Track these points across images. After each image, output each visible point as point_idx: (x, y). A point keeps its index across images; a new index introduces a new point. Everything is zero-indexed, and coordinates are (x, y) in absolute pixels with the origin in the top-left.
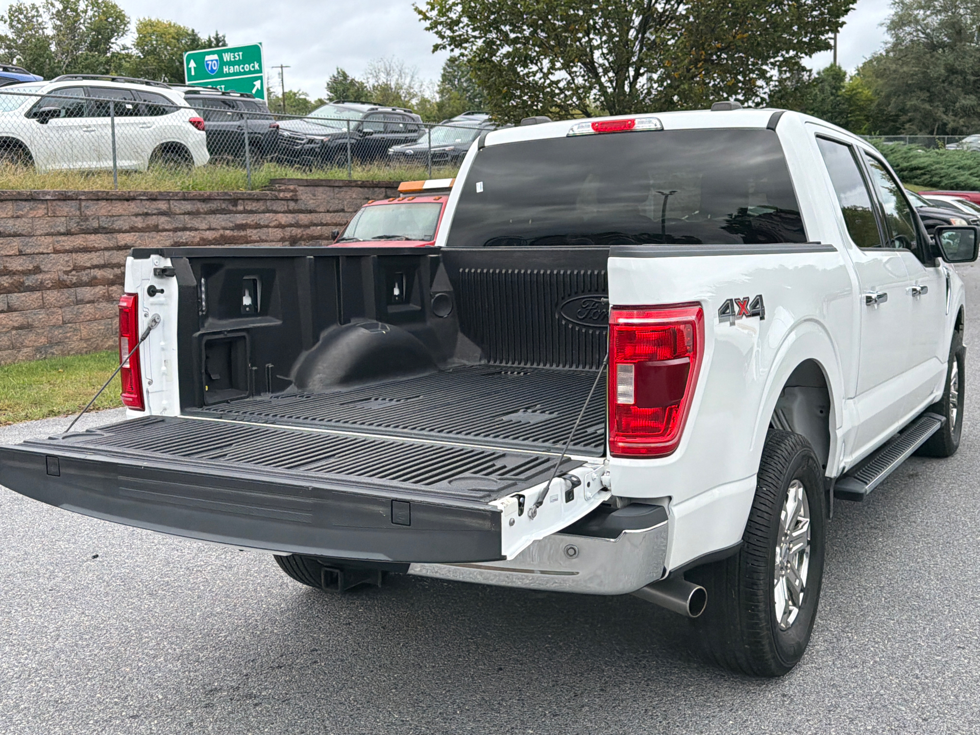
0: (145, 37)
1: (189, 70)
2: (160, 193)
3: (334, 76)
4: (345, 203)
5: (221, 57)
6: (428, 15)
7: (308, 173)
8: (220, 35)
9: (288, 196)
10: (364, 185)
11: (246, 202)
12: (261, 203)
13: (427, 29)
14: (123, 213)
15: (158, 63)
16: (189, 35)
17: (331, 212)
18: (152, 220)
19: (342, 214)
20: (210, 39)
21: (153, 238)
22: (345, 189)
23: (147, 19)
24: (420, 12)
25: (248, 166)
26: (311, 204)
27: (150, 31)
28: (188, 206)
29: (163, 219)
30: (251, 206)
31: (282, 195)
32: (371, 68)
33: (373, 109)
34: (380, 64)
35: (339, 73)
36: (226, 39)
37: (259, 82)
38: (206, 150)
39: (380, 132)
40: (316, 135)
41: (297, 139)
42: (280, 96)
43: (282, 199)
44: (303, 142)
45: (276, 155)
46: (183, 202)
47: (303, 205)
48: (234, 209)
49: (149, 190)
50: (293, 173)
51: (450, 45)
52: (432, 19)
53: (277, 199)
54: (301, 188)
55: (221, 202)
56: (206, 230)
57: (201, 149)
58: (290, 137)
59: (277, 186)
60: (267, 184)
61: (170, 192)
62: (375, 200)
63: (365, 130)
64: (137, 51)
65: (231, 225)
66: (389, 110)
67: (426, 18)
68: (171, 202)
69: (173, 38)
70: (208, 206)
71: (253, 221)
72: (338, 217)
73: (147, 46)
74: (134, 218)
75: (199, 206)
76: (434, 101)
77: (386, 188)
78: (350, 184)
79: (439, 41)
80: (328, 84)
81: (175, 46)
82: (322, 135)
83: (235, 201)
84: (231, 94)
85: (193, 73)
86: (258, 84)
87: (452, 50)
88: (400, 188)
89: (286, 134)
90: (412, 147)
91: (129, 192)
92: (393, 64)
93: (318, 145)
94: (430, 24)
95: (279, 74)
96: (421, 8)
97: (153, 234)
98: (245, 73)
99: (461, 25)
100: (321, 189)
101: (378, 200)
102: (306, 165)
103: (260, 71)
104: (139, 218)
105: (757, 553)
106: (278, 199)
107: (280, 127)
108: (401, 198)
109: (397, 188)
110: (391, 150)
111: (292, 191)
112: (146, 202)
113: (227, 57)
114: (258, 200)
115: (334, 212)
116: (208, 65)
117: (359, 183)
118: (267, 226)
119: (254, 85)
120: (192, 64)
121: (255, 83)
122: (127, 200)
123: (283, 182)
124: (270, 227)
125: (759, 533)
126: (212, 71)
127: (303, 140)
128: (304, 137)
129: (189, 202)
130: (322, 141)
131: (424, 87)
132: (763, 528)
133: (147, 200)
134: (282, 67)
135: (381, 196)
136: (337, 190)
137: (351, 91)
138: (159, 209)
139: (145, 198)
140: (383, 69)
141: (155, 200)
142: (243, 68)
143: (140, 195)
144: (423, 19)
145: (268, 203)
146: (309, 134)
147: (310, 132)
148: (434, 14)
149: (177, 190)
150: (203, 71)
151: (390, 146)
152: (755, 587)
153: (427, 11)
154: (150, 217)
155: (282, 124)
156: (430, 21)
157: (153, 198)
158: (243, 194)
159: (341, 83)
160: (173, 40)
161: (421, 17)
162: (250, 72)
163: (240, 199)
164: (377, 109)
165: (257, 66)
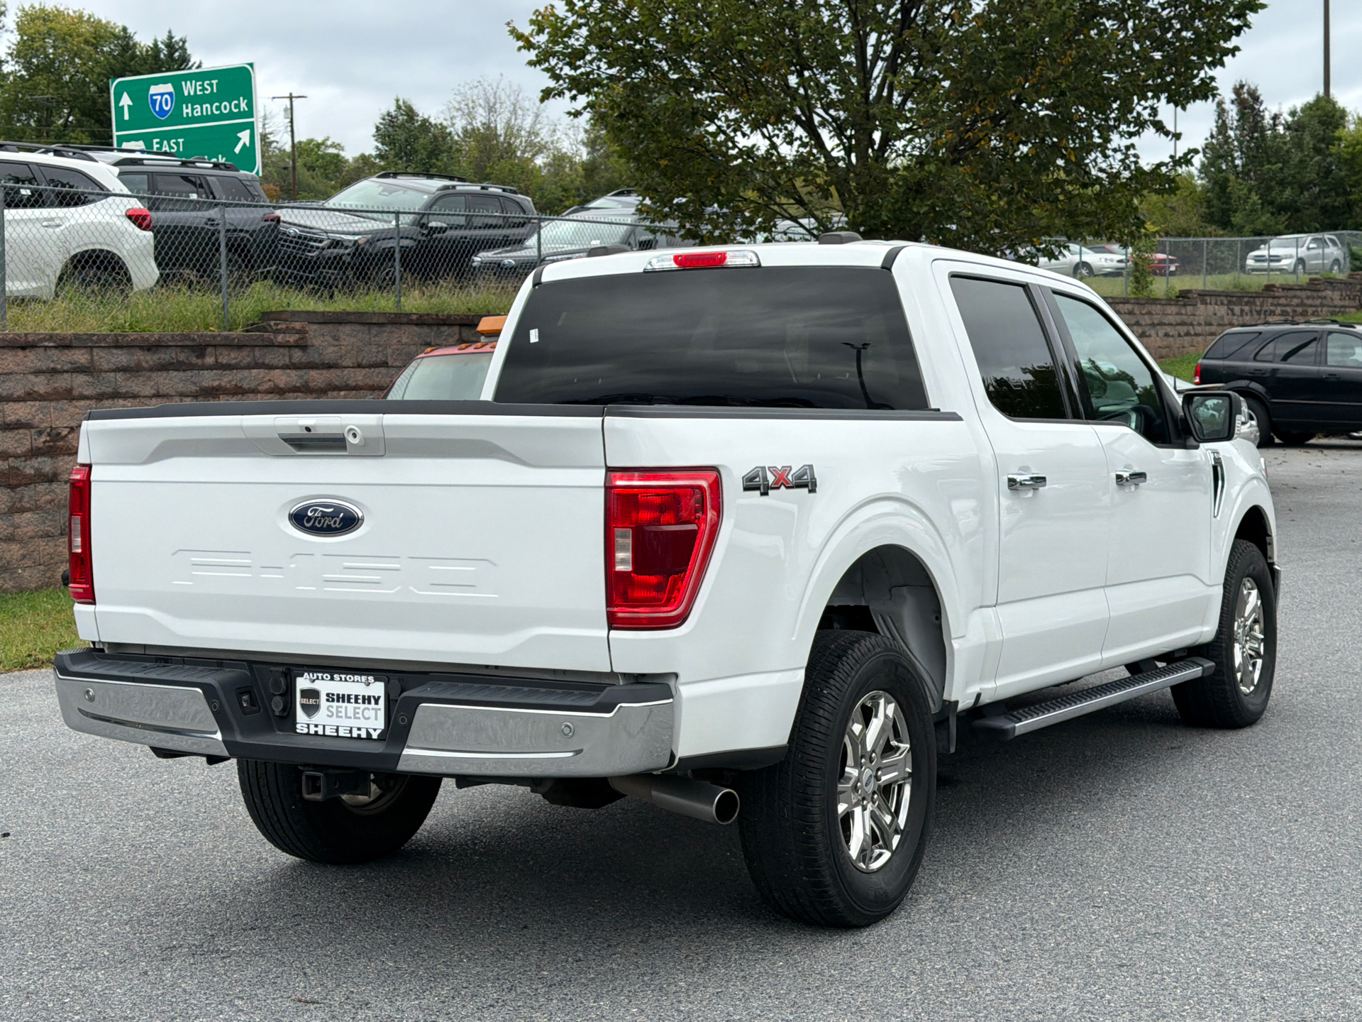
0: (33, 40)
1: (120, 110)
2: (77, 337)
3: (389, 114)
4: (389, 351)
5: (179, 89)
6: (534, 40)
7: (327, 301)
8: (177, 38)
9: (291, 340)
10: (422, 321)
11: (220, 350)
12: (245, 352)
13: (531, 63)
14: (16, 368)
15: (57, 89)
16: (116, 37)
17: (364, 367)
18: (63, 382)
19: (383, 370)
20: (156, 45)
21: (62, 409)
22: (388, 328)
23: (37, 6)
24: (520, 37)
25: (224, 290)
26: (330, 353)
27: (44, 29)
28: (122, 358)
29: (81, 379)
30: (227, 357)
31: (280, 338)
32: (459, 98)
33: (447, 188)
34: (476, 91)
35: (399, 107)
36: (187, 45)
37: (248, 132)
38: (154, 264)
39: (459, 227)
40: (344, 233)
41: (311, 239)
42: (288, 148)
43: (280, 346)
44: (321, 245)
45: (274, 267)
46: (114, 351)
47: (316, 356)
48: (199, 362)
49: (58, 332)
50: (302, 302)
51: (570, 90)
52: (539, 47)
53: (272, 345)
54: (315, 327)
55: (178, 350)
56: (151, 397)
57: (146, 264)
58: (300, 237)
59: (272, 323)
60: (256, 320)
61: (94, 335)
62: (439, 346)
63: (433, 224)
64: (17, 68)
65: (194, 388)
66: (477, 188)
67: (529, 45)
68: (95, 350)
69: (86, 42)
70: (156, 357)
71: (230, 382)
72: (377, 376)
73: (37, 56)
74: (31, 377)
75: (142, 358)
76: (577, 159)
77: (461, 325)
78: (398, 320)
79: (552, 84)
80: (378, 129)
81: (90, 59)
82: (354, 234)
83: (200, 349)
84: (198, 164)
85: (126, 117)
86: (244, 136)
87: (574, 98)
88: (481, 327)
89: (293, 230)
90: (514, 254)
91: (26, 335)
92: (500, 92)
93: (347, 251)
94: (537, 56)
95: (286, 110)
96: (520, 30)
97: (64, 404)
98: (222, 117)
99: (588, 58)
100: (348, 329)
101: (446, 346)
102: (324, 287)
103: (250, 113)
104: (42, 378)
105: (811, 764)
106: (274, 346)
107: (282, 219)
108: (479, 344)
109: (477, 325)
110: (479, 259)
111: (298, 332)
112: (54, 351)
113: (189, 88)
114: (240, 347)
115: (370, 366)
116: (154, 102)
117: (414, 317)
118: (254, 391)
119: (239, 139)
120: (126, 101)
121: (239, 135)
122: (23, 348)
123: (284, 316)
124: (259, 392)
125: (814, 741)
126: (162, 112)
127: (321, 241)
128: (324, 236)
129: (125, 351)
130: (356, 242)
131: (558, 134)
132: (819, 735)
133: (56, 347)
134: (291, 97)
135: (451, 340)
136: (374, 330)
137: (421, 141)
138: (76, 362)
139: (52, 344)
140: (481, 102)
141: (68, 347)
142: (218, 108)
143: (44, 340)
144: (524, 47)
145: (257, 352)
146: (333, 232)
147: (334, 228)
148: (542, 39)
149: (105, 330)
150: (144, 113)
151: (475, 252)
152: (809, 804)
153: (531, 35)
154: (59, 377)
155: (285, 214)
156: (536, 51)
157: (65, 345)
158: (214, 337)
159: (402, 126)
160: (88, 48)
161: (521, 43)
162: (231, 115)
163: (208, 346)
164: (454, 187)
165: (243, 105)
